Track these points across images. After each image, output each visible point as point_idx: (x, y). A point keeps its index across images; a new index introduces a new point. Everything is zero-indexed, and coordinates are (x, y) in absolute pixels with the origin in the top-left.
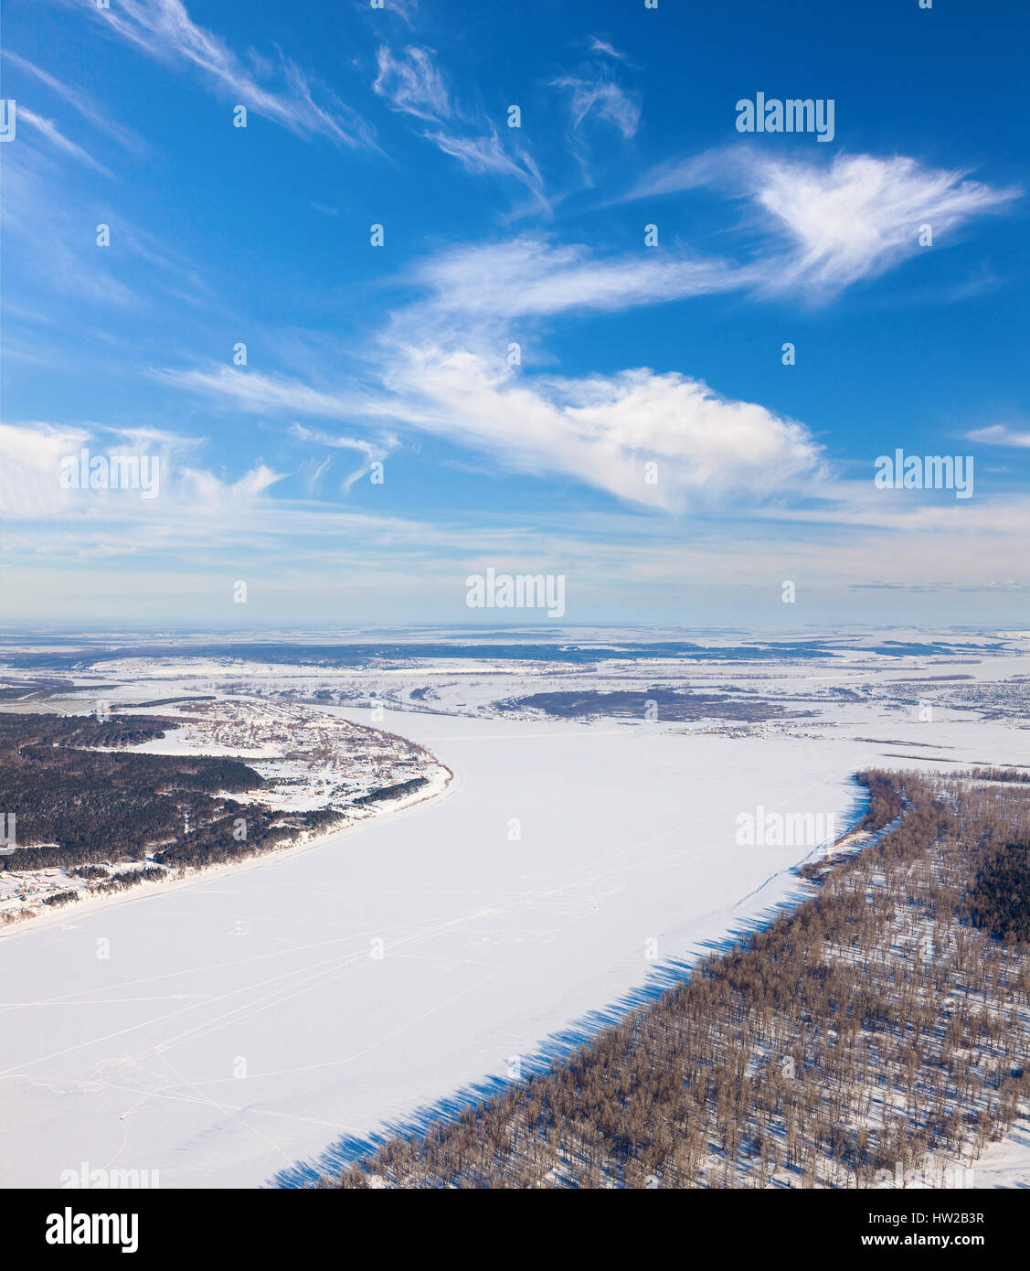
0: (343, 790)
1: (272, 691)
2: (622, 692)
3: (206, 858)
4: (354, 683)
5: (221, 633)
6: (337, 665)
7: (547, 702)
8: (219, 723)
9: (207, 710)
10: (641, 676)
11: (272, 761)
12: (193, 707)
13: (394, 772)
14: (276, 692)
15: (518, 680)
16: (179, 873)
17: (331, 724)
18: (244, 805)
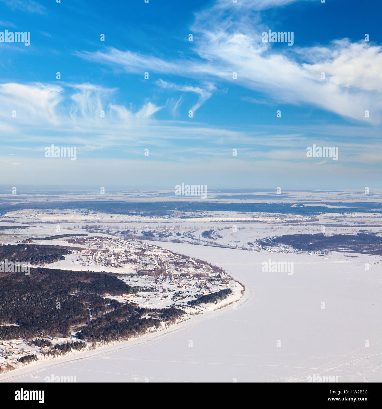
0: (179, 296)
1: (116, 231)
2: (340, 235)
3: (108, 337)
4: (165, 227)
5: (75, 194)
6: (152, 215)
7: (293, 241)
8: (94, 251)
9: (84, 242)
10: (350, 224)
11: (132, 275)
12: (76, 240)
13: (209, 285)
14: (119, 232)
15: (269, 226)
16: (93, 346)
17: (160, 253)
18: (122, 304)
